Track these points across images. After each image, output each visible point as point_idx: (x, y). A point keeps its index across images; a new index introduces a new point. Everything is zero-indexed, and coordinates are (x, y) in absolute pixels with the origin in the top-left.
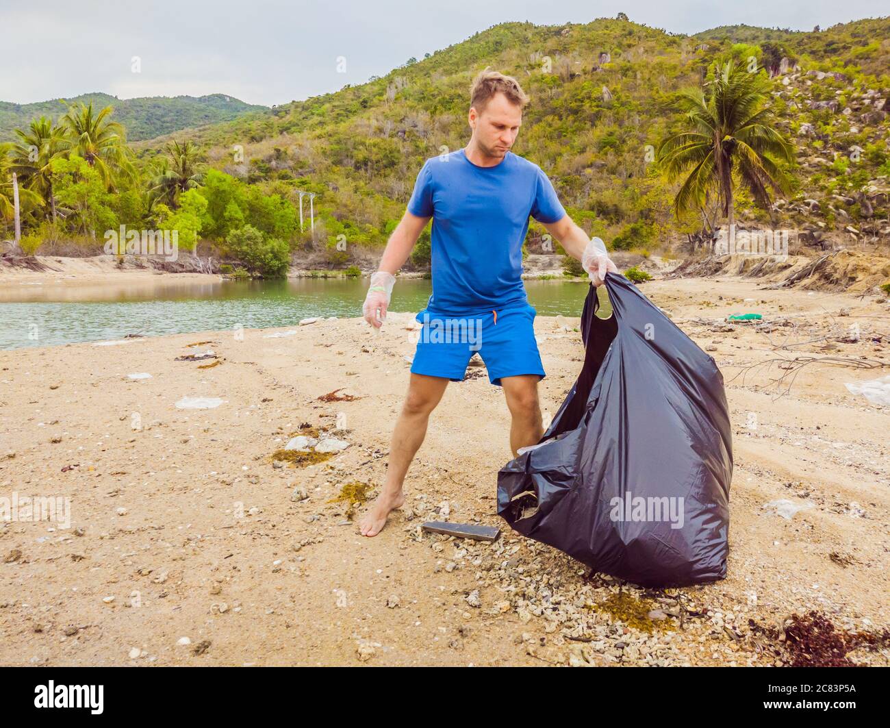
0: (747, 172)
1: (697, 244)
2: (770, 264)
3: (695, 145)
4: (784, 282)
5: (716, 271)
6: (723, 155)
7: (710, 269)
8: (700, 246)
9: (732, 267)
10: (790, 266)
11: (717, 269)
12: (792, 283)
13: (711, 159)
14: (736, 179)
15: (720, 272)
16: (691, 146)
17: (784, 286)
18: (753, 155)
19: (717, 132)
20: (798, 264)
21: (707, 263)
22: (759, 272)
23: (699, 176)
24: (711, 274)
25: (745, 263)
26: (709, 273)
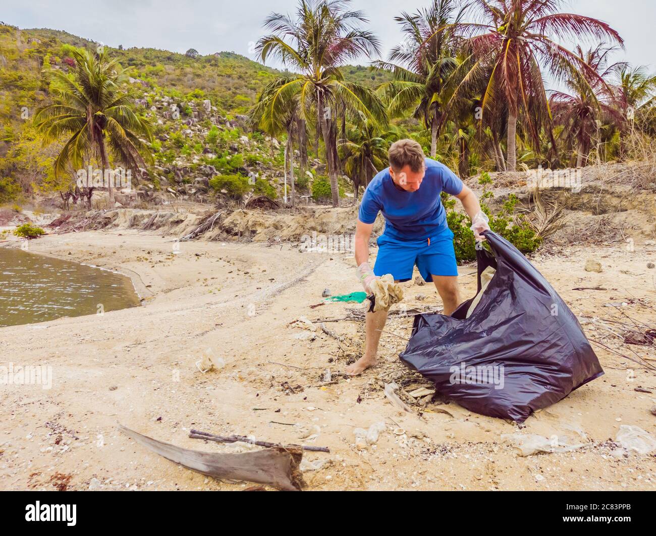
0: (116, 143)
1: (71, 200)
2: (160, 219)
3: (70, 116)
4: (189, 236)
5: (106, 224)
6: (95, 127)
7: (100, 223)
8: (75, 202)
9: (123, 220)
10: (182, 221)
11: (107, 223)
12: (197, 235)
13: (86, 129)
14: (108, 149)
15: (109, 226)
16: (67, 117)
17: (191, 238)
18: (121, 131)
19: (90, 108)
20: (189, 219)
21: (94, 218)
22: (151, 226)
23: (77, 142)
24: (102, 227)
25: (135, 218)
26: (100, 226)
